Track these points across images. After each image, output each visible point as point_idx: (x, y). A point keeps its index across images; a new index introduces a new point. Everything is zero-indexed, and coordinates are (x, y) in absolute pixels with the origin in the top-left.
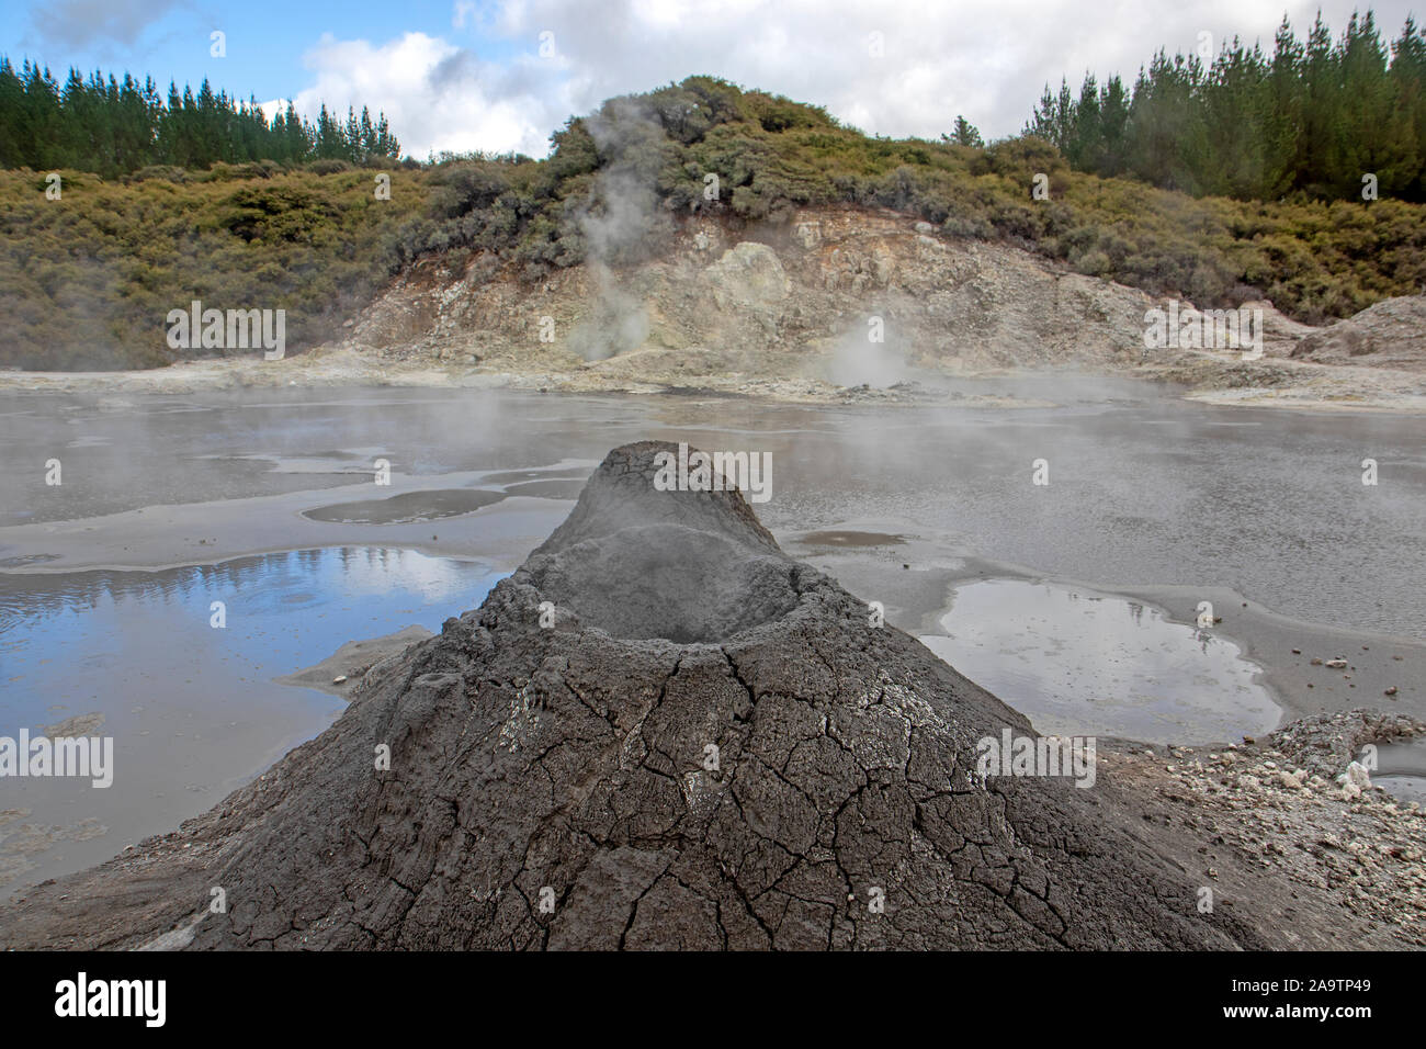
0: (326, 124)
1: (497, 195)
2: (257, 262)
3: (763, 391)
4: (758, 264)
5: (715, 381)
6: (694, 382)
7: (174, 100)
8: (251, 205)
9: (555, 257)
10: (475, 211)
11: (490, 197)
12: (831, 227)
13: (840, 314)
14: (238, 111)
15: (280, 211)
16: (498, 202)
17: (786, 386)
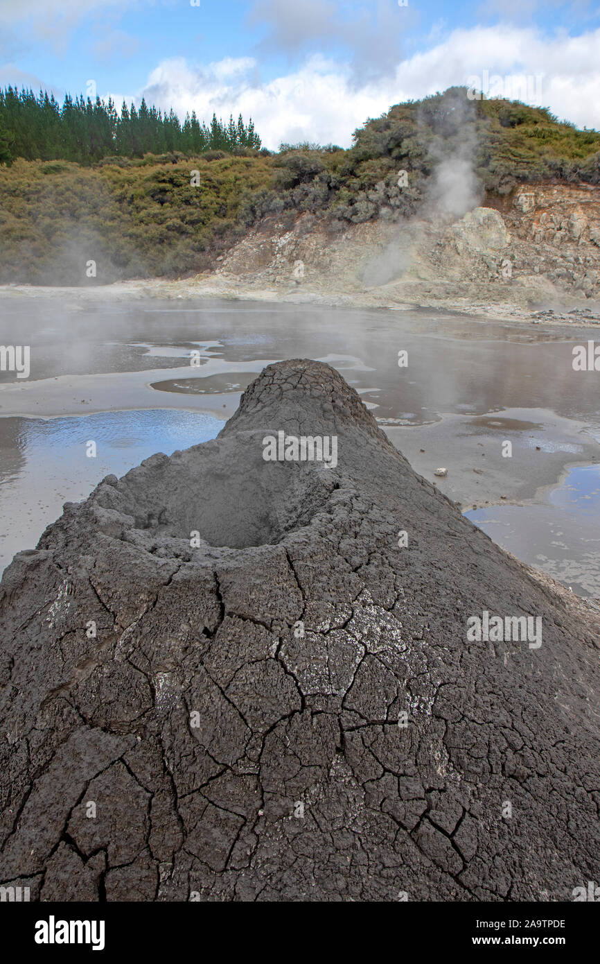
0: (215, 126)
1: (316, 174)
2: (167, 218)
3: (479, 311)
4: (488, 223)
5: (450, 303)
6: (435, 304)
7: (125, 113)
8: (164, 181)
9: (351, 217)
10: (301, 184)
11: (312, 174)
12: (542, 197)
13: (543, 259)
14: (163, 119)
15: (181, 185)
16: (317, 179)
17: (496, 308)
